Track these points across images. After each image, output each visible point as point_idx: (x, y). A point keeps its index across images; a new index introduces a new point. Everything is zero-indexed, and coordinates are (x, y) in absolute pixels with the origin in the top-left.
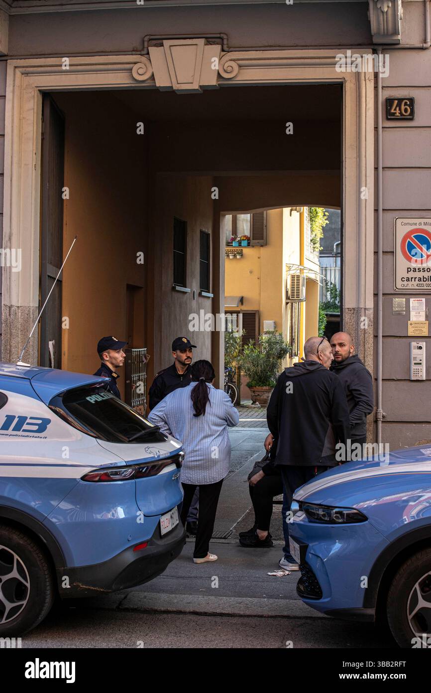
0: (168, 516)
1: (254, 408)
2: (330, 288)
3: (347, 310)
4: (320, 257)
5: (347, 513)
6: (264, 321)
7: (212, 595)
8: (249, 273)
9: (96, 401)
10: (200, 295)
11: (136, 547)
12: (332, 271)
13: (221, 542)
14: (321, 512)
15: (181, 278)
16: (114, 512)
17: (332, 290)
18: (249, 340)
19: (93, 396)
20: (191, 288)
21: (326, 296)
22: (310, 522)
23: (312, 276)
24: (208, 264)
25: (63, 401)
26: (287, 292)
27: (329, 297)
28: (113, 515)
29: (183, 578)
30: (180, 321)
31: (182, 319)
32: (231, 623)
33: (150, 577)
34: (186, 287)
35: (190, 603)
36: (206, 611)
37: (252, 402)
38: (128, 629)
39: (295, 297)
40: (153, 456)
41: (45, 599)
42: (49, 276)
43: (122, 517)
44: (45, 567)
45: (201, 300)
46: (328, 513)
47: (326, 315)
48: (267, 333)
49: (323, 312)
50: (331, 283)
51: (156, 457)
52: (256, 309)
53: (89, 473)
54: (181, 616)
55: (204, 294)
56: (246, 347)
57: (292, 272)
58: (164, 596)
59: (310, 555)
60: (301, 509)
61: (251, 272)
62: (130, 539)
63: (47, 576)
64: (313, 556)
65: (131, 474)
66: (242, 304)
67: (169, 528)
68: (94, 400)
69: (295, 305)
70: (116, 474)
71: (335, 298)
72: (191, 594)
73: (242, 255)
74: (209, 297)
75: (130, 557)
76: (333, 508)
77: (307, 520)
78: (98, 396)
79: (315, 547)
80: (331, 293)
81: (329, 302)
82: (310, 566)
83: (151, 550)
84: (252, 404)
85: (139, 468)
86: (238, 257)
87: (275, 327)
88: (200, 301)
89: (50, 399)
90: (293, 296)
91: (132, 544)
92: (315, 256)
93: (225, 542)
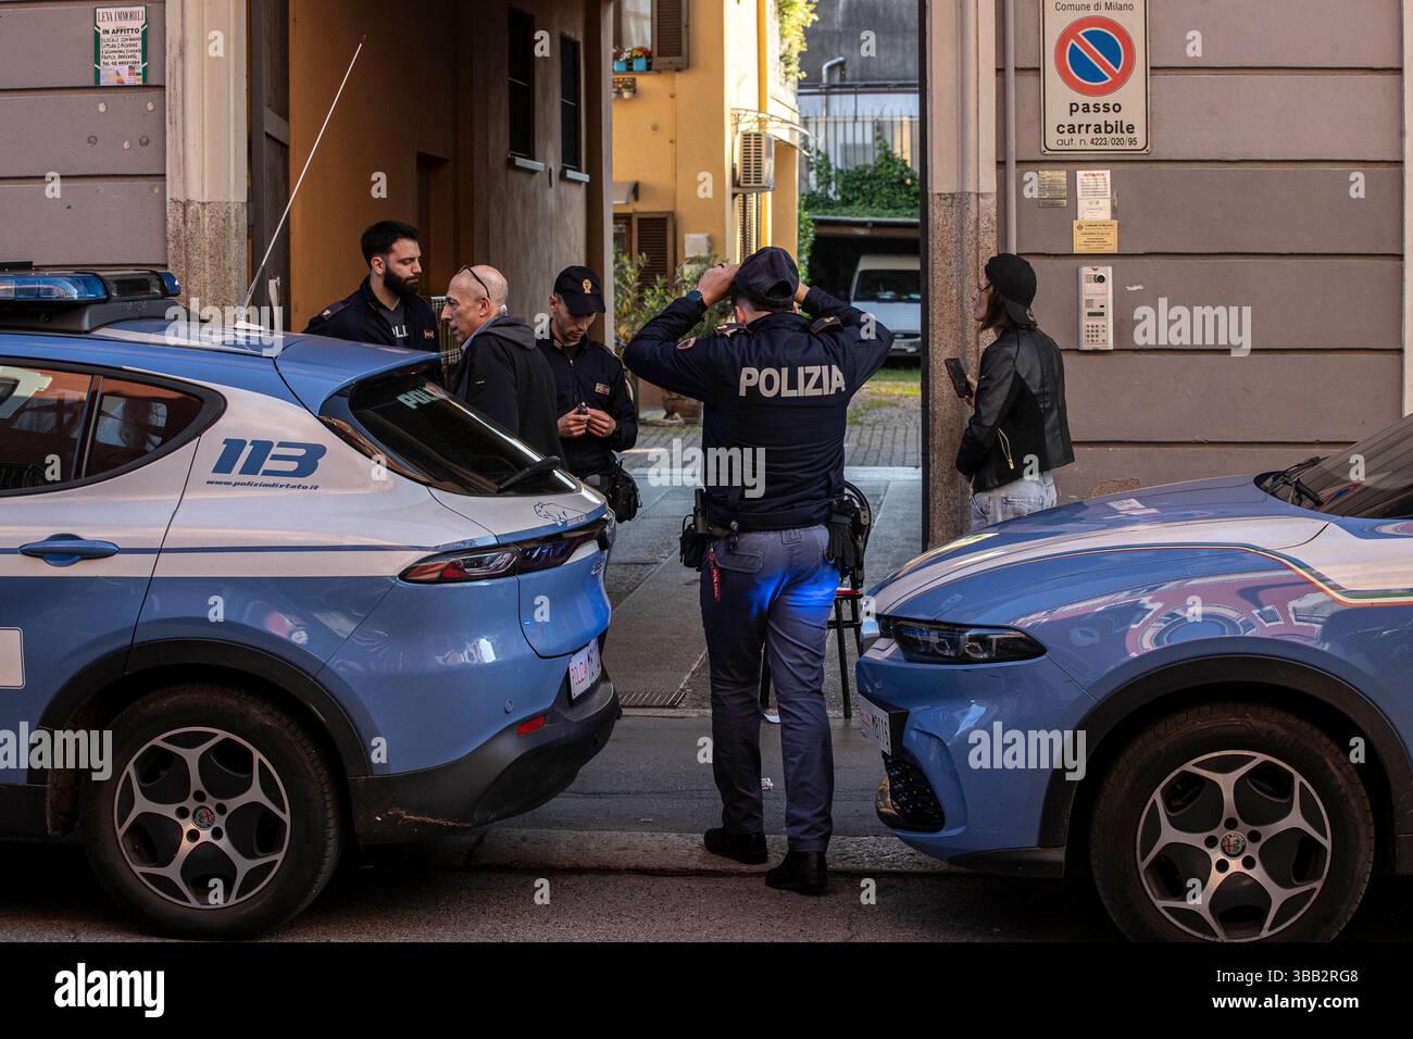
0: (581, 657)
1: (671, 425)
2: (816, 162)
3: (937, 198)
4: (800, 94)
5: (998, 640)
6: (687, 236)
7: (670, 831)
8: (650, 129)
9: (418, 404)
10: (563, 176)
11: (525, 726)
12: (820, 125)
13: (665, 714)
14: (934, 638)
15: (524, 141)
16: (473, 651)
17: (819, 167)
18: (655, 278)
19: (412, 394)
20: (544, 160)
21: (807, 180)
22: (909, 660)
23: (785, 135)
24: (577, 110)
25: (350, 404)
26: (734, 170)
27: (813, 182)
28: (470, 655)
29: (599, 794)
30: (524, 235)
31: (527, 229)
32: (725, 890)
33: (547, 795)
34: (534, 159)
35: (625, 849)
36: (663, 864)
37: (664, 413)
38: (502, 910)
39: (753, 180)
40: (553, 522)
41: (324, 846)
42: (267, 134)
43: (491, 660)
44: (322, 777)
45: (565, 187)
46: (950, 640)
47: (814, 221)
48: (692, 261)
49: (806, 215)
50: (818, 152)
51: (560, 524)
52: (667, 209)
53: (417, 562)
54: (610, 878)
55: (571, 174)
56: (649, 293)
57: (743, 127)
58: (565, 835)
59: (913, 734)
60: (885, 633)
61: (655, 128)
62: (510, 708)
63: (328, 797)
64: (920, 735)
65: (508, 564)
66: (636, 198)
67: (586, 685)
68: (415, 402)
69: (753, 199)
70: (479, 563)
71: (828, 183)
72: (624, 830)
73: (634, 92)
74: (579, 182)
75: (510, 750)
76: (963, 629)
77: (902, 658)
78: (419, 393)
79: (923, 715)
80: (819, 173)
81: (814, 193)
82: (913, 758)
83: (553, 733)
84: (666, 417)
85: (525, 551)
86: (626, 95)
87: (710, 249)
88: (562, 191)
89: (323, 400)
90: (747, 180)
91: (514, 720)
92: (789, 92)
93: (675, 715)
